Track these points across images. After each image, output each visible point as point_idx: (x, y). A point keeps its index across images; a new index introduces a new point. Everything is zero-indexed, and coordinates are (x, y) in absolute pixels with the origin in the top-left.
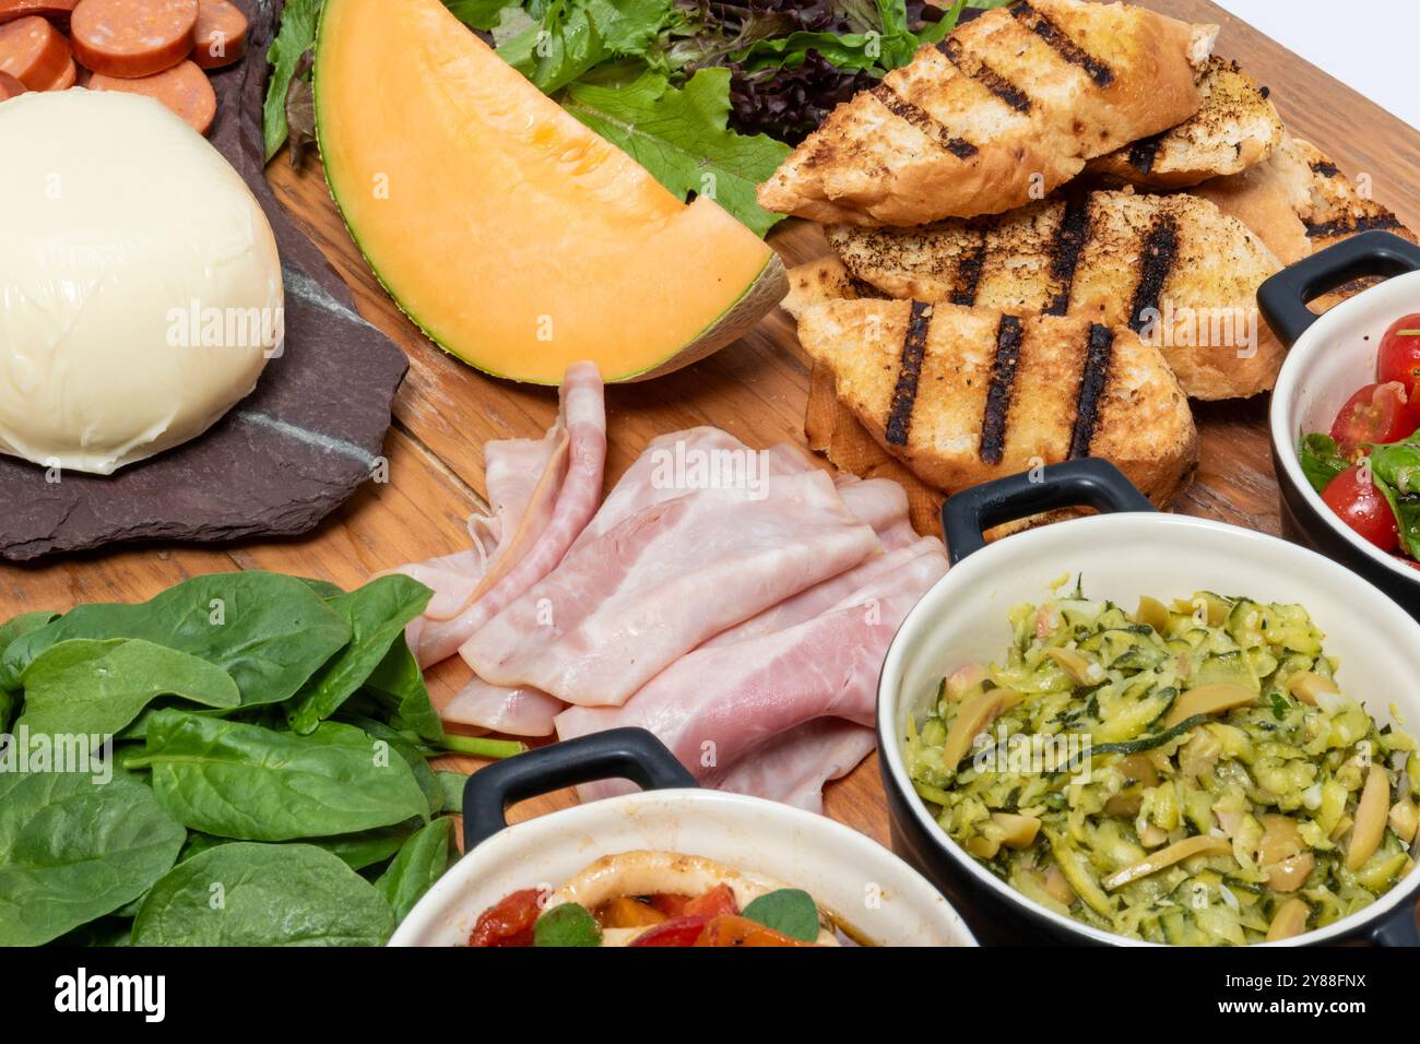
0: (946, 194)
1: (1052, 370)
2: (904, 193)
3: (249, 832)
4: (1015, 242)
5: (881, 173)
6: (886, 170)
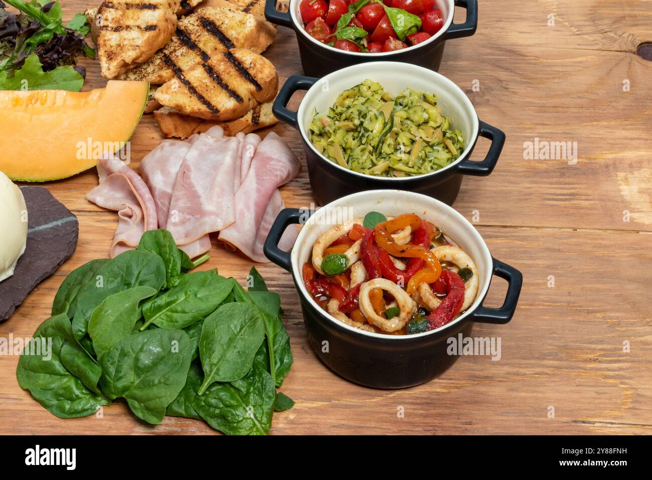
0: (156, 43)
1: (228, 71)
2: (147, 49)
3: (202, 316)
4: (172, 48)
5: (137, 48)
6: (137, 46)
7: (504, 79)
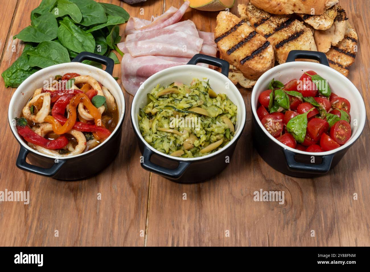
1: (254, 45)
4: (274, 20)
7: (298, 223)
